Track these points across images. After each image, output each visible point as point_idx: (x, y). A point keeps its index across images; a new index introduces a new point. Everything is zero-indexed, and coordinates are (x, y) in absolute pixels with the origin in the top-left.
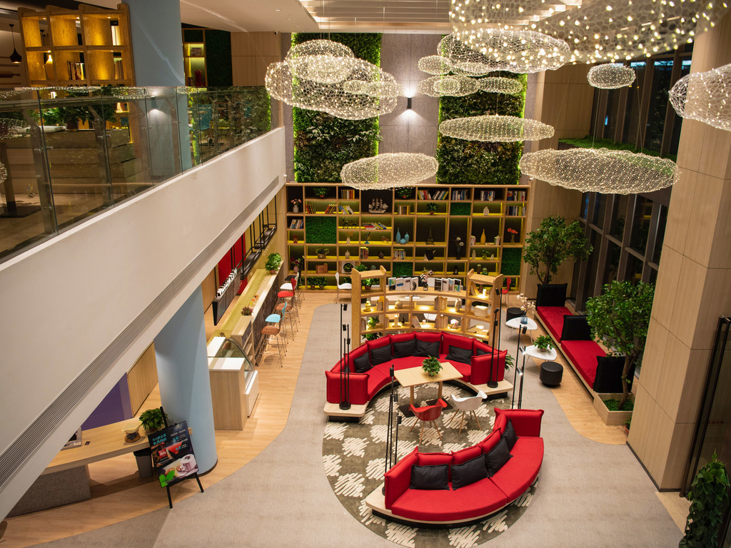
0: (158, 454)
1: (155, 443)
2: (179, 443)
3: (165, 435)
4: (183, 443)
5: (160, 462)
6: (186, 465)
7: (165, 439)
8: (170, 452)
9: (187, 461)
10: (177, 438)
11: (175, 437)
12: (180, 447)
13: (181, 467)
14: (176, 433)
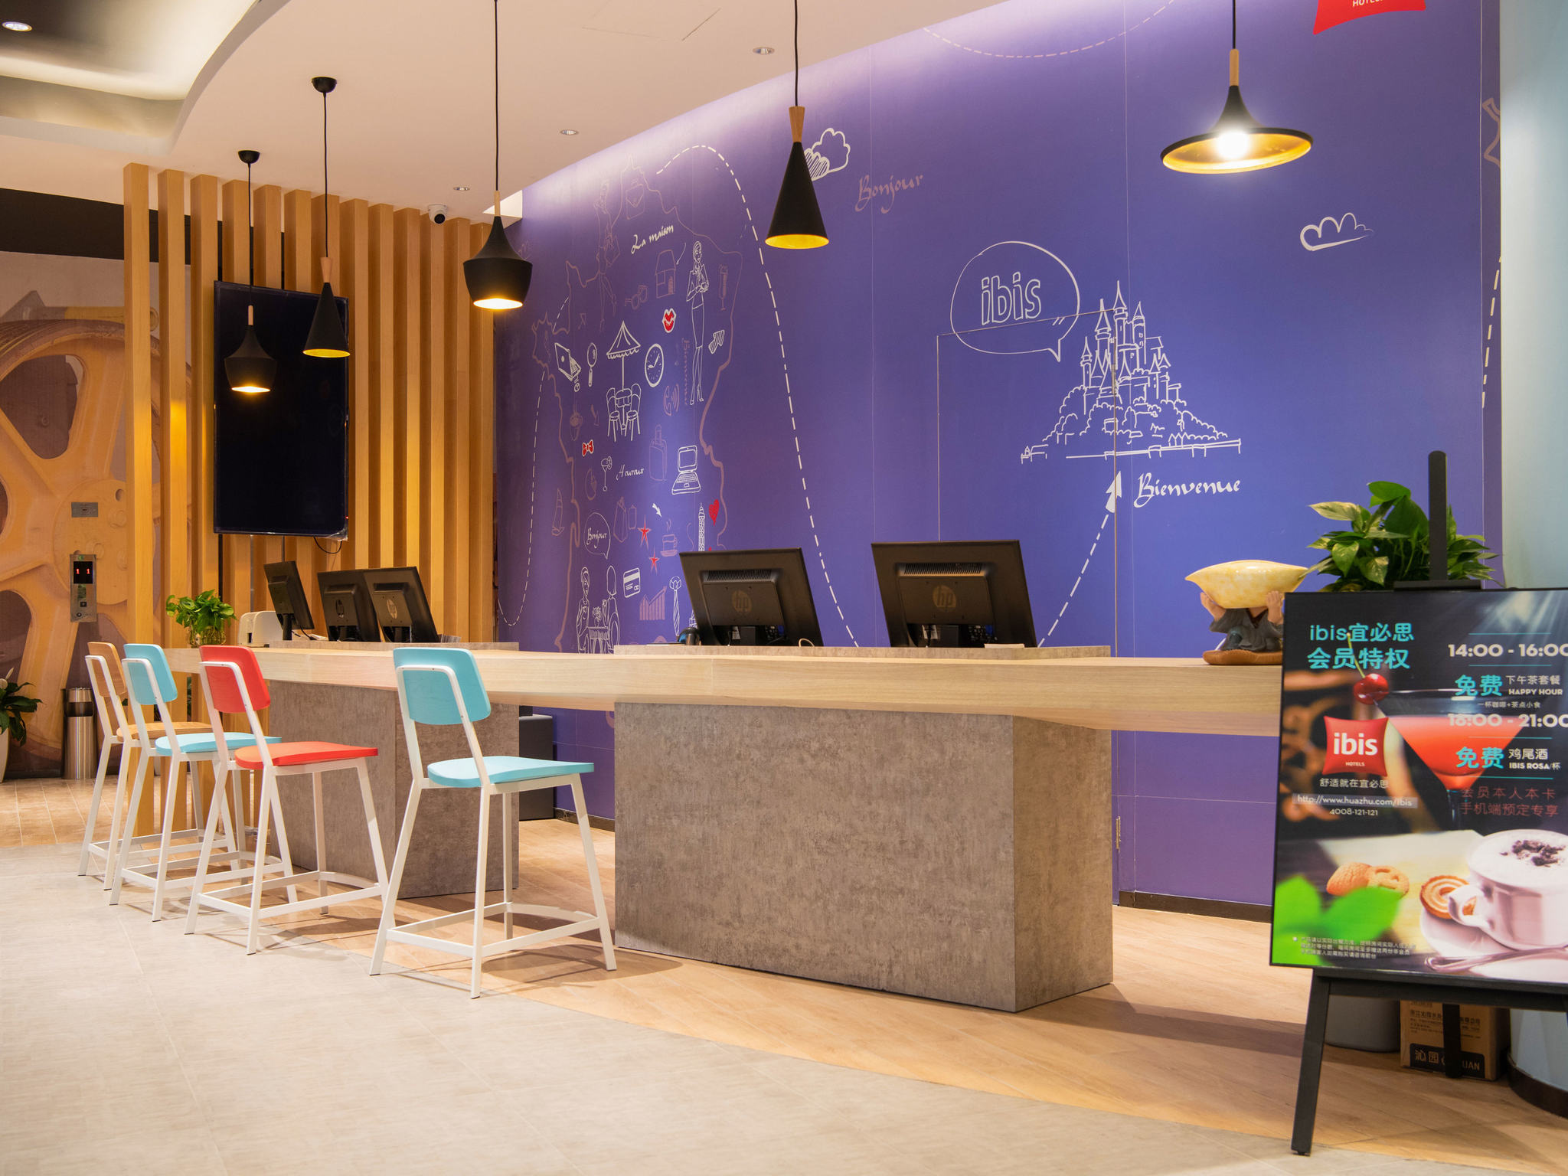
0: (1320, 738)
1: (1318, 658)
2: (1496, 722)
3: (1403, 630)
4: (1527, 738)
5: (1316, 790)
6: (1506, 896)
7: (1397, 659)
8: (1409, 754)
9: (1521, 872)
10: (1491, 682)
11: (1476, 669)
12: (1492, 756)
13: (1462, 895)
14: (1495, 650)
